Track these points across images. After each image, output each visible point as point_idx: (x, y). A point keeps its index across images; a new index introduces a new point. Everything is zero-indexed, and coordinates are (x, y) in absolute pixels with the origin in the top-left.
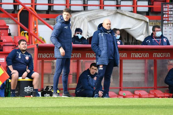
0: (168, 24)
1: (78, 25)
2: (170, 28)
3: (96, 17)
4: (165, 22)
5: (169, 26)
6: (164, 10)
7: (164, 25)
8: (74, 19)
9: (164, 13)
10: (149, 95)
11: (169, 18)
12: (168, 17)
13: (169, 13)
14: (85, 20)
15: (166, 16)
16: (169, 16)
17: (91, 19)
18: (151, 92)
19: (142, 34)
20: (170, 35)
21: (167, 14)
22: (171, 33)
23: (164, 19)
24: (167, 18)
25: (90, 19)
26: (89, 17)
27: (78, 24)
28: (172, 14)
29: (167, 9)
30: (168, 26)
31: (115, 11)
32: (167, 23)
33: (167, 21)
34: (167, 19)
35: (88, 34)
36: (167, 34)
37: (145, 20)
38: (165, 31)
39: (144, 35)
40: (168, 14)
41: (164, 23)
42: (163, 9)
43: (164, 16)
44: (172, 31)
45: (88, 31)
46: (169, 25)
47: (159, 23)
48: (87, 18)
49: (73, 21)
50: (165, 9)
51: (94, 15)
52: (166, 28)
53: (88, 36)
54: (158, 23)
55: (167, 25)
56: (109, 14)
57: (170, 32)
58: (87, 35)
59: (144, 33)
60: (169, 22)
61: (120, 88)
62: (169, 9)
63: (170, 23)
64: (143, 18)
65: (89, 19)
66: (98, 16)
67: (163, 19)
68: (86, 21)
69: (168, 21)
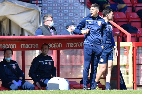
13: (38, 2)
21: (35, 3)
40: (37, 4)
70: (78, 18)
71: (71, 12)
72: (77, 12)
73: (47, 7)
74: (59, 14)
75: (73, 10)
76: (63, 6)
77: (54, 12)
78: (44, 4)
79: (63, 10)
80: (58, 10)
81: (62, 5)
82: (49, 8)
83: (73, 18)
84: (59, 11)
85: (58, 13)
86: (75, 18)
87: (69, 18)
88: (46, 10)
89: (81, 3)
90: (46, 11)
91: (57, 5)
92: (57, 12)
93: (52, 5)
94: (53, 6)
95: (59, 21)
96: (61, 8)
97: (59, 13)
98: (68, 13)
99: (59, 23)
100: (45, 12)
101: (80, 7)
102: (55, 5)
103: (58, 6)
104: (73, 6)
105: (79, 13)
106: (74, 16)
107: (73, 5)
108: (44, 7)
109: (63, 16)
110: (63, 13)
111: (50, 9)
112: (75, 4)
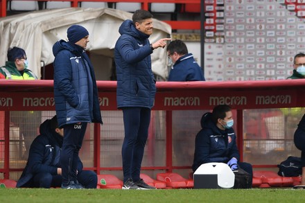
0: (215, 37)
1: (23, 40)
2: (219, 47)
3: (59, 23)
4: (208, 34)
5: (217, 41)
6: (207, 10)
7: (206, 40)
8: (14, 27)
9: (207, 15)
10: (154, 184)
11: (217, 26)
12: (215, 24)
13: (218, 14)
14: (37, 30)
15: (210, 21)
16: (217, 21)
17: (50, 28)
18: (160, 178)
19: (158, 59)
20: (219, 60)
21: (212, 17)
22: (220, 57)
23: (207, 28)
24: (212, 25)
25: (48, 27)
26: (44, 23)
27: (23, 37)
28: (222, 18)
29: (212, 7)
30: (215, 42)
31: (100, 12)
32: (212, 35)
33: (212, 33)
34: (213, 28)
35: (43, 59)
36: (212, 59)
37: (164, 30)
38: (209, 53)
39: (161, 60)
40: (215, 18)
41: (207, 36)
42: (204, 8)
43: (207, 21)
44: (222, 52)
45: (44, 52)
46: (217, 39)
47: (196, 36)
48: (41, 25)
49: (12, 31)
50: (208, 8)
51: (55, 21)
52: (210, 47)
53: (42, 63)
54: (194, 36)
55: (213, 40)
56: (87, 17)
57: (219, 54)
58: (41, 61)
59: (161, 56)
60: (217, 34)
61: (95, 169)
62: (217, 8)
63: (219, 36)
64: (159, 25)
65: (45, 28)
66: (63, 22)
67: (204, 27)
68: (39, 31)
69: (215, 31)
70: (294, 48)
71: (281, 35)
72: (292, 35)
73: (235, 24)
74: (258, 39)
75: (284, 30)
76: (266, 24)
77: (248, 35)
78: (228, 20)
79: (266, 30)
80: (255, 30)
81: (264, 21)
82: (238, 27)
83: (285, 46)
84: (257, 34)
85: (255, 37)
86: (289, 48)
87: (278, 47)
88: (232, 30)
89: (299, 17)
90: (232, 33)
91: (253, 21)
92: (253, 35)
93: (244, 21)
94: (245, 24)
95: (258, 52)
96: (261, 27)
97: (258, 36)
98: (276, 37)
99: (258, 57)
100: (230, 34)
101: (299, 25)
102: (250, 21)
103: (255, 24)
104: (285, 23)
105: (296, 37)
106: (285, 43)
107: (285, 20)
108: (228, 25)
109: (266, 43)
110: (266, 37)
111: (241, 29)
112: (289, 19)
